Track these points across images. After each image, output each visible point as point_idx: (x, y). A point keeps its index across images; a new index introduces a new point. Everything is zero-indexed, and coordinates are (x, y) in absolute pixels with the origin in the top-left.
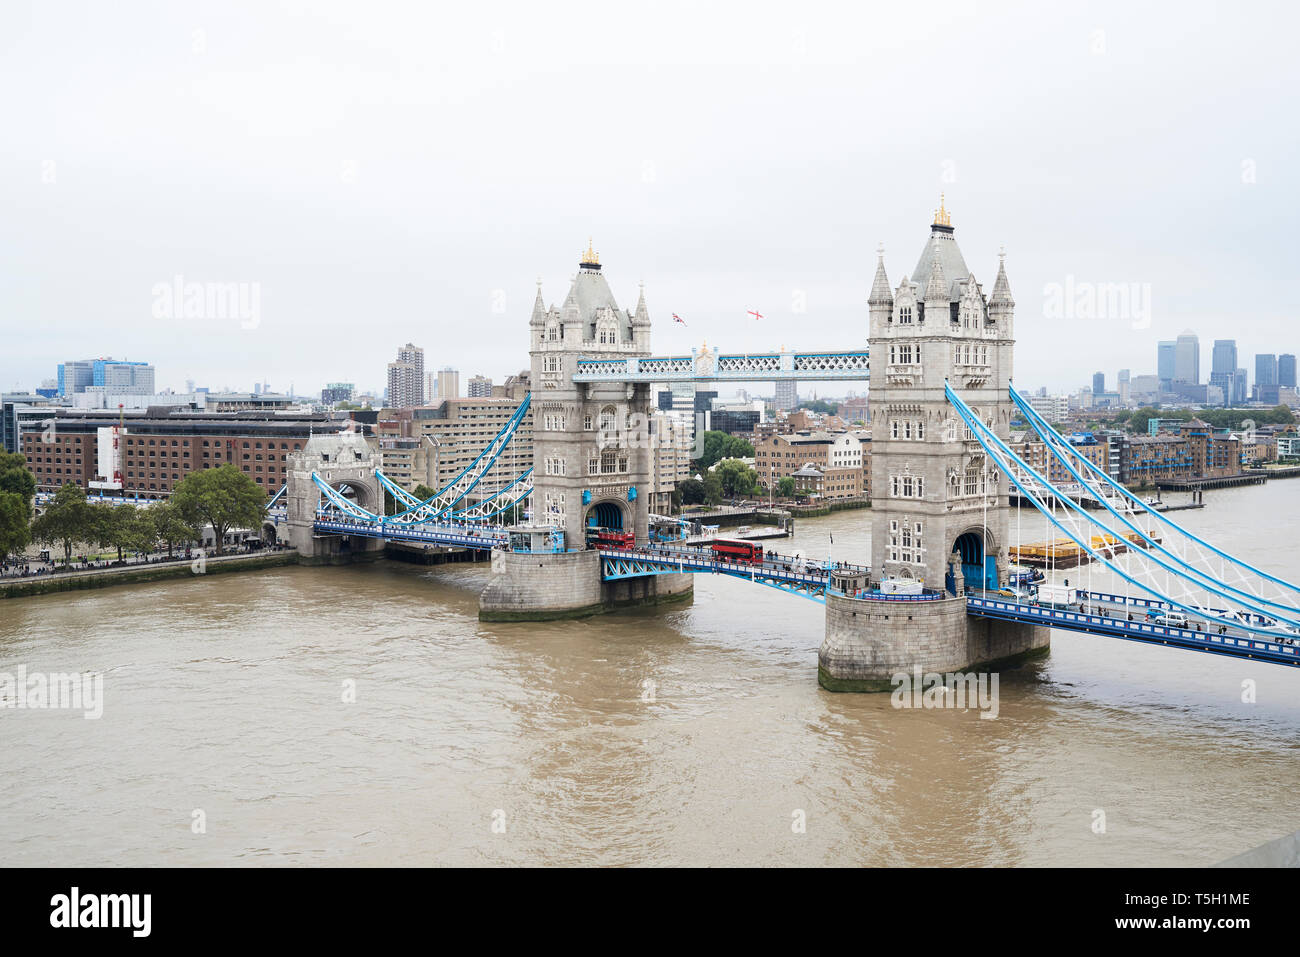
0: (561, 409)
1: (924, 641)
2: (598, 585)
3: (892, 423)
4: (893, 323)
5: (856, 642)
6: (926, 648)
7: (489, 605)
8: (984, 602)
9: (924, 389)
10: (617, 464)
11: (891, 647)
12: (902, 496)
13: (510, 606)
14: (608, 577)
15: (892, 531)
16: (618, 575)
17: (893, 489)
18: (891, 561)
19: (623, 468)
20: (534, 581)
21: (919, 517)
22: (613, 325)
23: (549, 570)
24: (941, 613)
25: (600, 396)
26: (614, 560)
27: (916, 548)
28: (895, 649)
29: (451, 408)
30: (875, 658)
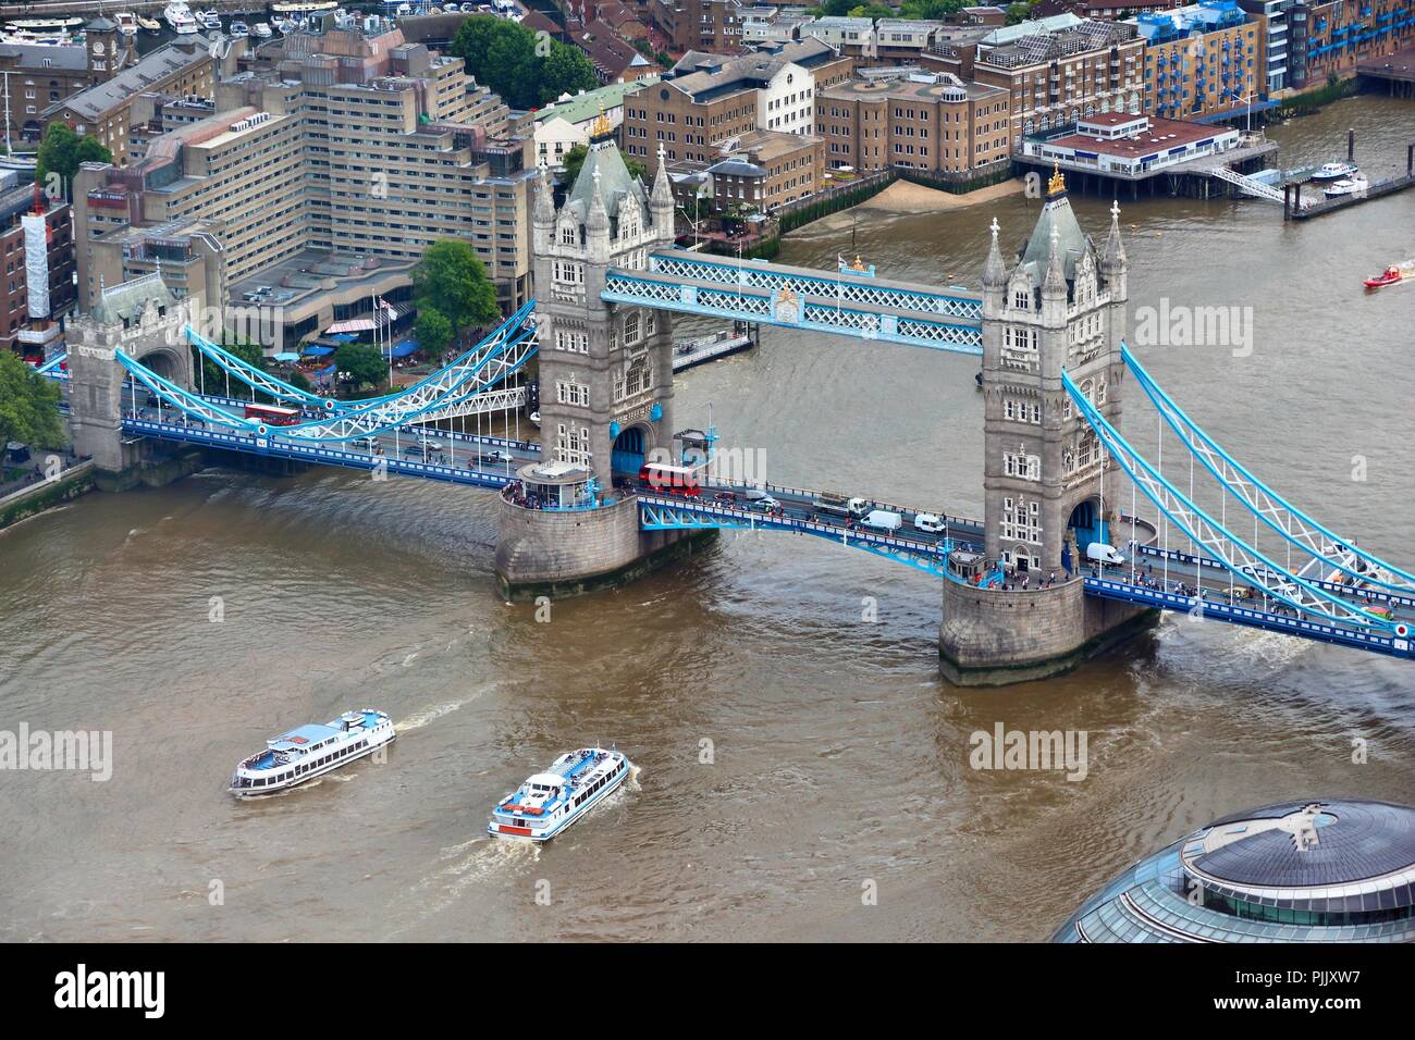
0: (581, 327)
1: (1045, 625)
2: (635, 537)
3: (1006, 403)
4: (1009, 306)
5: (982, 630)
6: (1048, 631)
9: (1042, 377)
10: (641, 381)
11: (1014, 634)
12: (1017, 474)
13: (547, 575)
14: (648, 526)
15: (1006, 508)
16: (661, 524)
17: (1007, 467)
18: (1006, 538)
19: (646, 384)
20: (571, 543)
21: (1034, 498)
22: (635, 214)
23: (590, 528)
24: (1061, 597)
26: (656, 507)
27: (1032, 527)
28: (1018, 635)
30: (1000, 645)
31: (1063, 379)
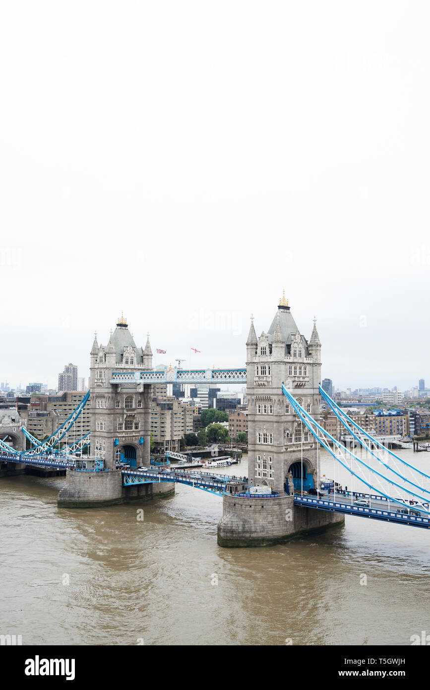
0: (104, 397)
1: (270, 519)
2: (120, 488)
3: (257, 406)
4: (258, 355)
5: (235, 519)
6: (271, 522)
7: (62, 498)
8: (302, 499)
9: (272, 388)
10: (134, 425)
11: (252, 522)
12: (263, 443)
13: (73, 499)
14: (126, 484)
15: (258, 461)
16: (130, 483)
17: (258, 440)
18: (258, 477)
19: (136, 428)
20: (86, 486)
21: (271, 454)
22: (133, 355)
23: (94, 480)
24: (279, 504)
25: (125, 391)
26: (129, 475)
27: (269, 470)
28: (254, 523)
29: (68, 396)
30: (244, 528)
31: (282, 388)
